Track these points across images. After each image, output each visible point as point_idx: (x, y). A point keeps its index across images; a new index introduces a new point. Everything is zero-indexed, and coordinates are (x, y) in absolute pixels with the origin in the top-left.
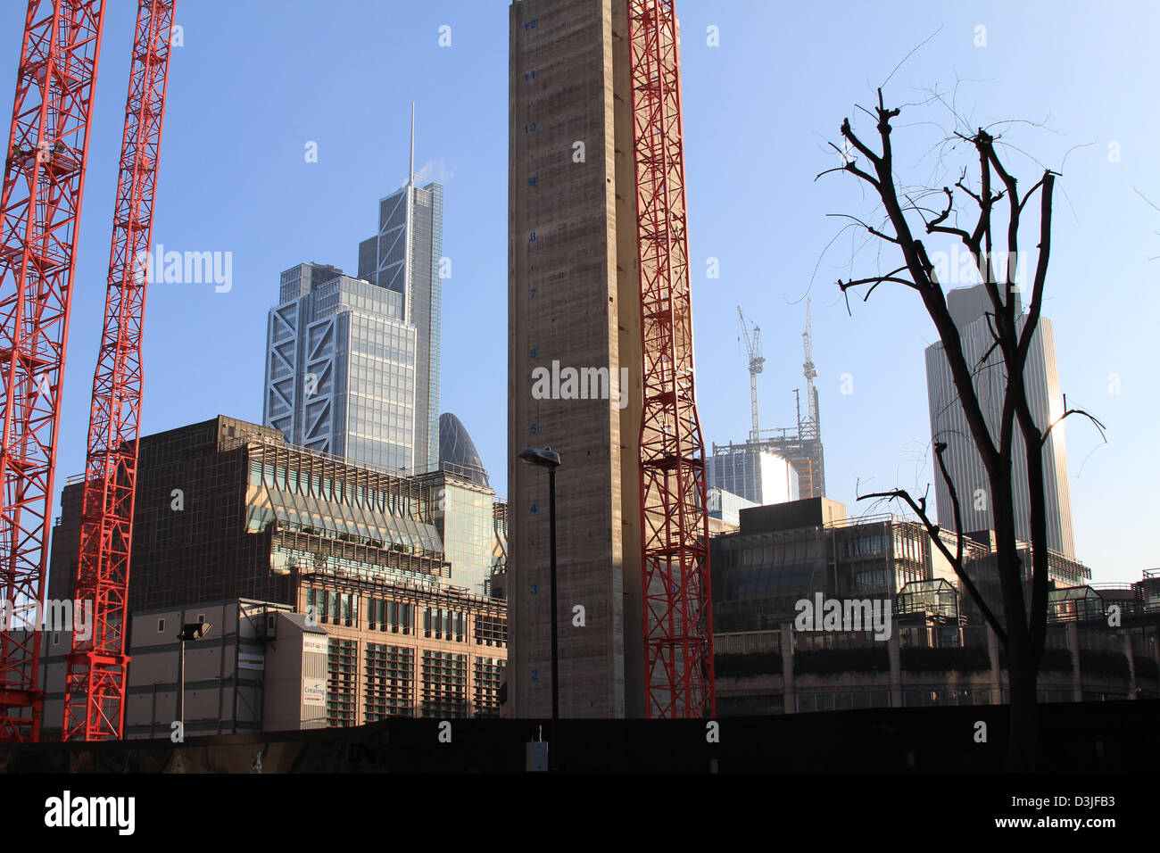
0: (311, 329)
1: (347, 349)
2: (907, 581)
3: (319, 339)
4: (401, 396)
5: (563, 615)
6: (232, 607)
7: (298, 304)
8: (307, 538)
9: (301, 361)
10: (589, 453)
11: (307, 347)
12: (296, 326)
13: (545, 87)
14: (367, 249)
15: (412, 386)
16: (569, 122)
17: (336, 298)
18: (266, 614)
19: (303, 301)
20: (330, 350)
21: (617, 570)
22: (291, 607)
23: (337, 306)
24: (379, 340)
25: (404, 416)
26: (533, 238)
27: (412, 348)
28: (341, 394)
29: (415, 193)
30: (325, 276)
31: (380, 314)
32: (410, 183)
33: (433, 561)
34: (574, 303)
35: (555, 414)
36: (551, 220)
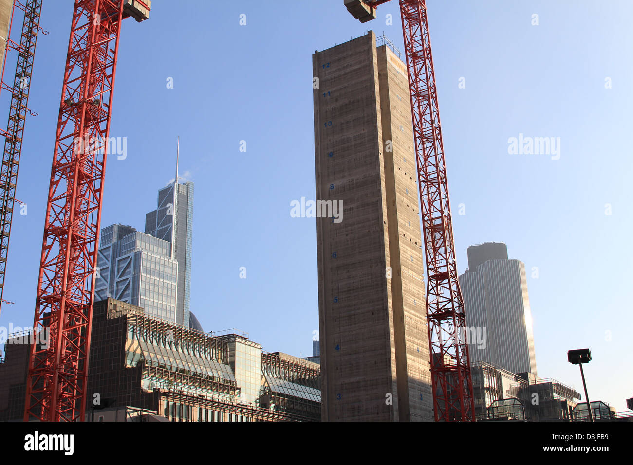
0: (119, 261)
1: (140, 273)
2: (494, 400)
3: (123, 267)
4: (169, 299)
5: (359, 412)
6: (122, 411)
7: (111, 247)
8: (161, 370)
9: (112, 279)
10: (373, 314)
11: (116, 271)
12: (110, 259)
13: (337, 100)
14: (150, 217)
15: (175, 294)
16: (353, 120)
17: (134, 244)
18: (142, 416)
19: (114, 245)
20: (129, 273)
21: (394, 384)
22: (156, 412)
23: (134, 248)
24: (157, 268)
25: (170, 311)
26: (332, 187)
27: (176, 273)
28: (135, 297)
29: (179, 187)
30: (126, 232)
31: (158, 253)
32: (176, 181)
33: (230, 387)
34: (360, 225)
35: (350, 290)
36: (343, 177)
